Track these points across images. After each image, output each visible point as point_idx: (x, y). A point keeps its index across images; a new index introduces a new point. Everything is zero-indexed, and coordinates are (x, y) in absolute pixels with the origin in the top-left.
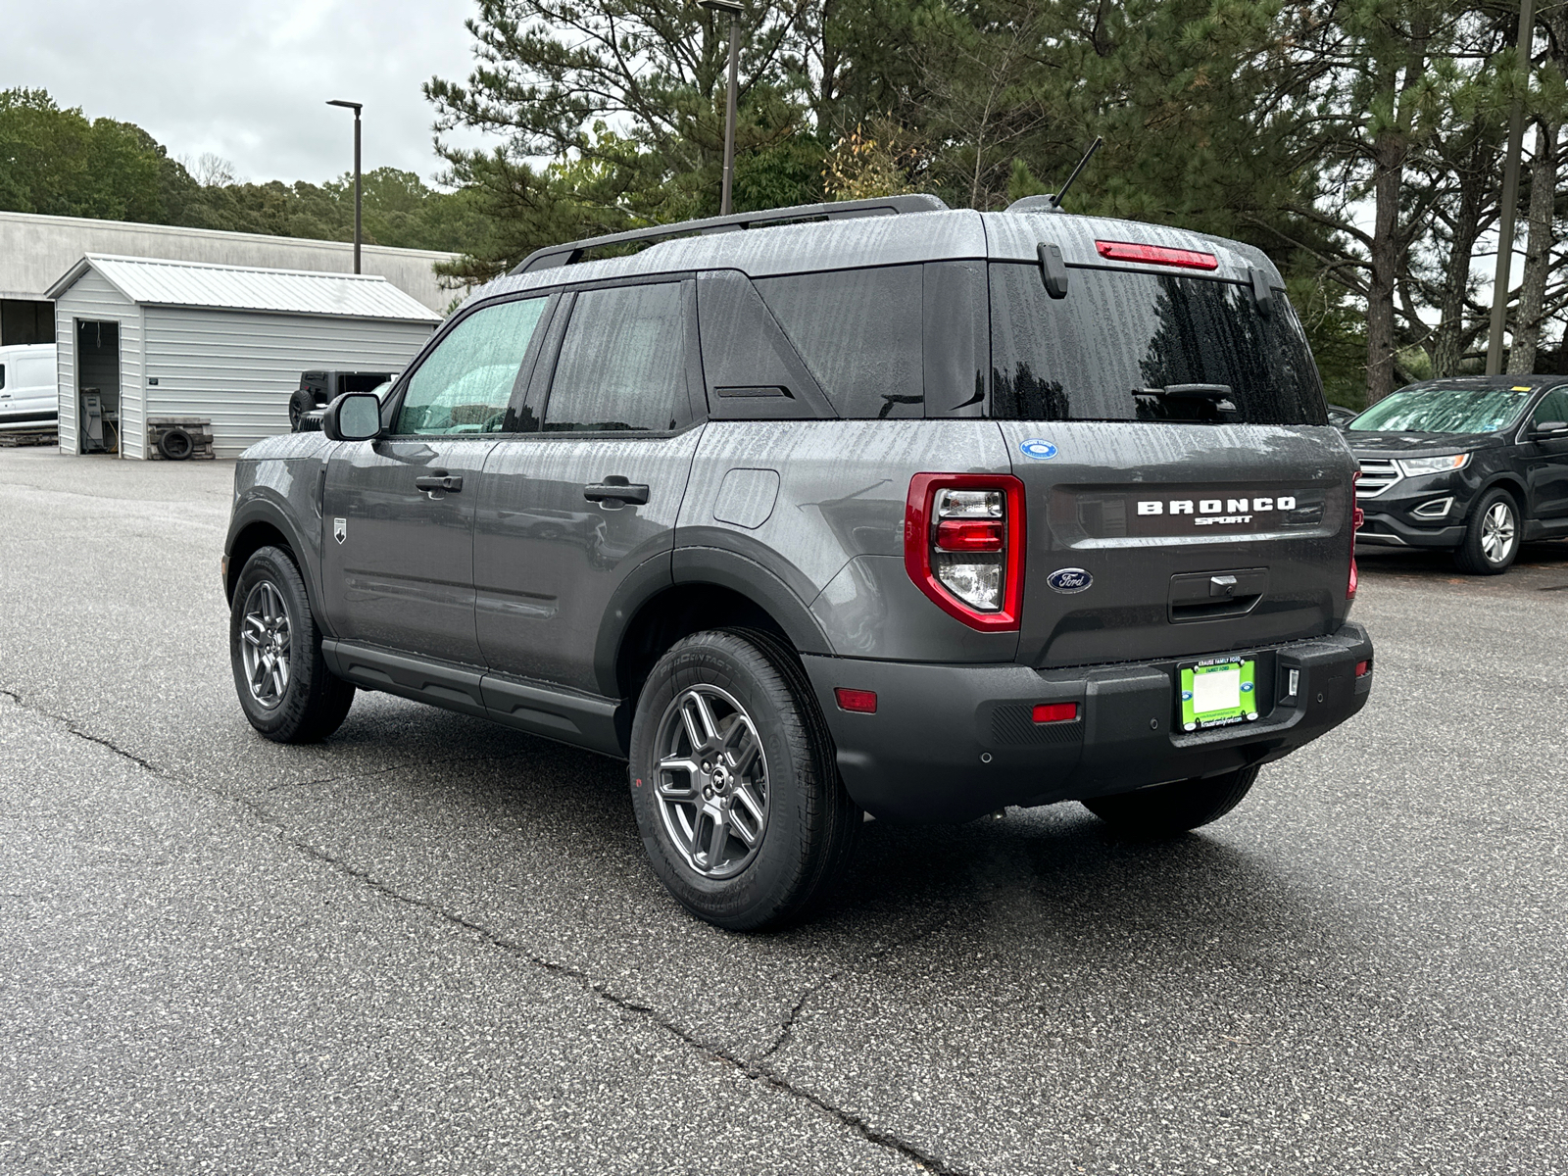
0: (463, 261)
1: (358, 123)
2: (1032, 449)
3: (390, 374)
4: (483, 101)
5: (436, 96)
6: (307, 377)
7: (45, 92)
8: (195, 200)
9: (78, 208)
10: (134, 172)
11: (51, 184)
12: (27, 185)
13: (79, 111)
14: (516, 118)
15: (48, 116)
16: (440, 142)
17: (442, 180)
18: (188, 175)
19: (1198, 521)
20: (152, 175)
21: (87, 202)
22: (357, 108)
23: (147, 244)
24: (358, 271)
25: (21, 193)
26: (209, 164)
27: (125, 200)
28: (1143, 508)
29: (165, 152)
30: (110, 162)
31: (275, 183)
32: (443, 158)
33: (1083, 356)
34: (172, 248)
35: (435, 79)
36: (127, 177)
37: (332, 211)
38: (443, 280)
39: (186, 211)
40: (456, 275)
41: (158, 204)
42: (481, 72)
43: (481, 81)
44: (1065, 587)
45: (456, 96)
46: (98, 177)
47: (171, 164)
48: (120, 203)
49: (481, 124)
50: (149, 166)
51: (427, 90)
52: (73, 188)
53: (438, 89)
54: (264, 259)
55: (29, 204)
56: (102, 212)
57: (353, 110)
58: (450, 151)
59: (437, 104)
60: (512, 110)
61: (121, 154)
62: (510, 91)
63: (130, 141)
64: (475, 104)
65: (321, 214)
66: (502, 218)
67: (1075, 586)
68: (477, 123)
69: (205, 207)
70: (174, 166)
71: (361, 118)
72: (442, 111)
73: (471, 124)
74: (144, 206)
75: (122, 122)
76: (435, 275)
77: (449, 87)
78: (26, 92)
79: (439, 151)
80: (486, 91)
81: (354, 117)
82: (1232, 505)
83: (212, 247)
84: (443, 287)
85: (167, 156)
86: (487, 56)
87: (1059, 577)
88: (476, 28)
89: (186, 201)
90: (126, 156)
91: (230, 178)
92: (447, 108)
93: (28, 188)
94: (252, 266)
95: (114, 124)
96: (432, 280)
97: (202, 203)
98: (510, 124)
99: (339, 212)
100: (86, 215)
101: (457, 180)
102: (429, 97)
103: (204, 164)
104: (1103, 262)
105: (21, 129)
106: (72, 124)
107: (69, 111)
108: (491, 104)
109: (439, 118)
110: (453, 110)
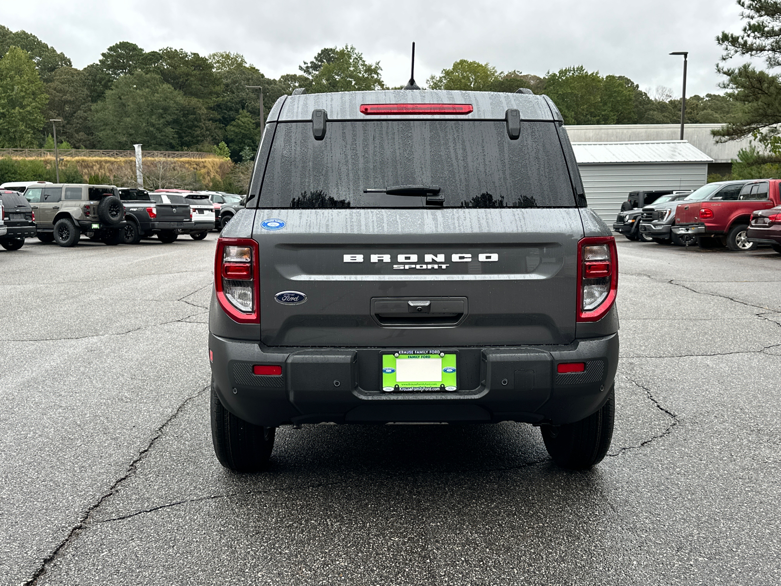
0: (728, 127)
1: (686, 62)
2: (268, 224)
3: (673, 191)
4: (750, 40)
5: (723, 42)
6: (631, 195)
7: (582, 66)
8: (650, 110)
9: (595, 119)
10: (621, 99)
11: (583, 110)
12: (572, 111)
13: (597, 73)
14: (768, 47)
15: (584, 78)
16: (719, 66)
17: (722, 86)
18: (649, 98)
19: (395, 266)
20: (630, 100)
21: (599, 116)
22: (686, 54)
23: (591, 135)
24: (682, 138)
25: (570, 116)
26: (660, 91)
27: (617, 113)
28: (347, 258)
29: (638, 87)
30: (610, 96)
31: (695, 96)
32: (721, 74)
33: (327, 171)
34: (603, 135)
35: (723, 33)
36: (618, 102)
37: (724, 107)
38: (717, 138)
39: (646, 116)
40: (724, 136)
41: (632, 113)
42: (749, 25)
43: (750, 29)
44: (286, 301)
45: (734, 41)
46: (605, 104)
47: (641, 93)
48: (614, 115)
49: (750, 53)
50: (629, 95)
51: (718, 39)
52: (593, 110)
53: (725, 38)
54: (648, 136)
55: (573, 120)
56: (605, 121)
57: (683, 56)
58: (725, 70)
59: (724, 46)
60: (768, 42)
61: (615, 92)
62: (768, 32)
63: (621, 85)
64: (746, 42)
65: (716, 110)
66: (749, 102)
67: (293, 301)
68: (747, 52)
69: (655, 112)
70: (642, 94)
71: (687, 59)
72: (727, 49)
73: (744, 53)
74: (625, 115)
75: (618, 76)
76: (712, 136)
77: (730, 35)
78: (574, 68)
79: (719, 71)
80: (752, 35)
81: (684, 59)
82: (428, 258)
83: (622, 133)
84: (717, 142)
85: (639, 89)
86: (749, 17)
87: (282, 295)
88: (743, 3)
89: (646, 110)
90: (618, 92)
91: (670, 96)
92: (729, 47)
93: (573, 113)
94: (642, 140)
95: (613, 77)
96: (712, 139)
97: (655, 111)
98: (765, 50)
99: (728, 107)
100: (598, 123)
101: (731, 85)
102: (719, 43)
103: (658, 91)
104: (362, 116)
105: (571, 85)
106: (593, 79)
107: (593, 74)
108: (754, 41)
109: (725, 53)
110: (733, 47)
